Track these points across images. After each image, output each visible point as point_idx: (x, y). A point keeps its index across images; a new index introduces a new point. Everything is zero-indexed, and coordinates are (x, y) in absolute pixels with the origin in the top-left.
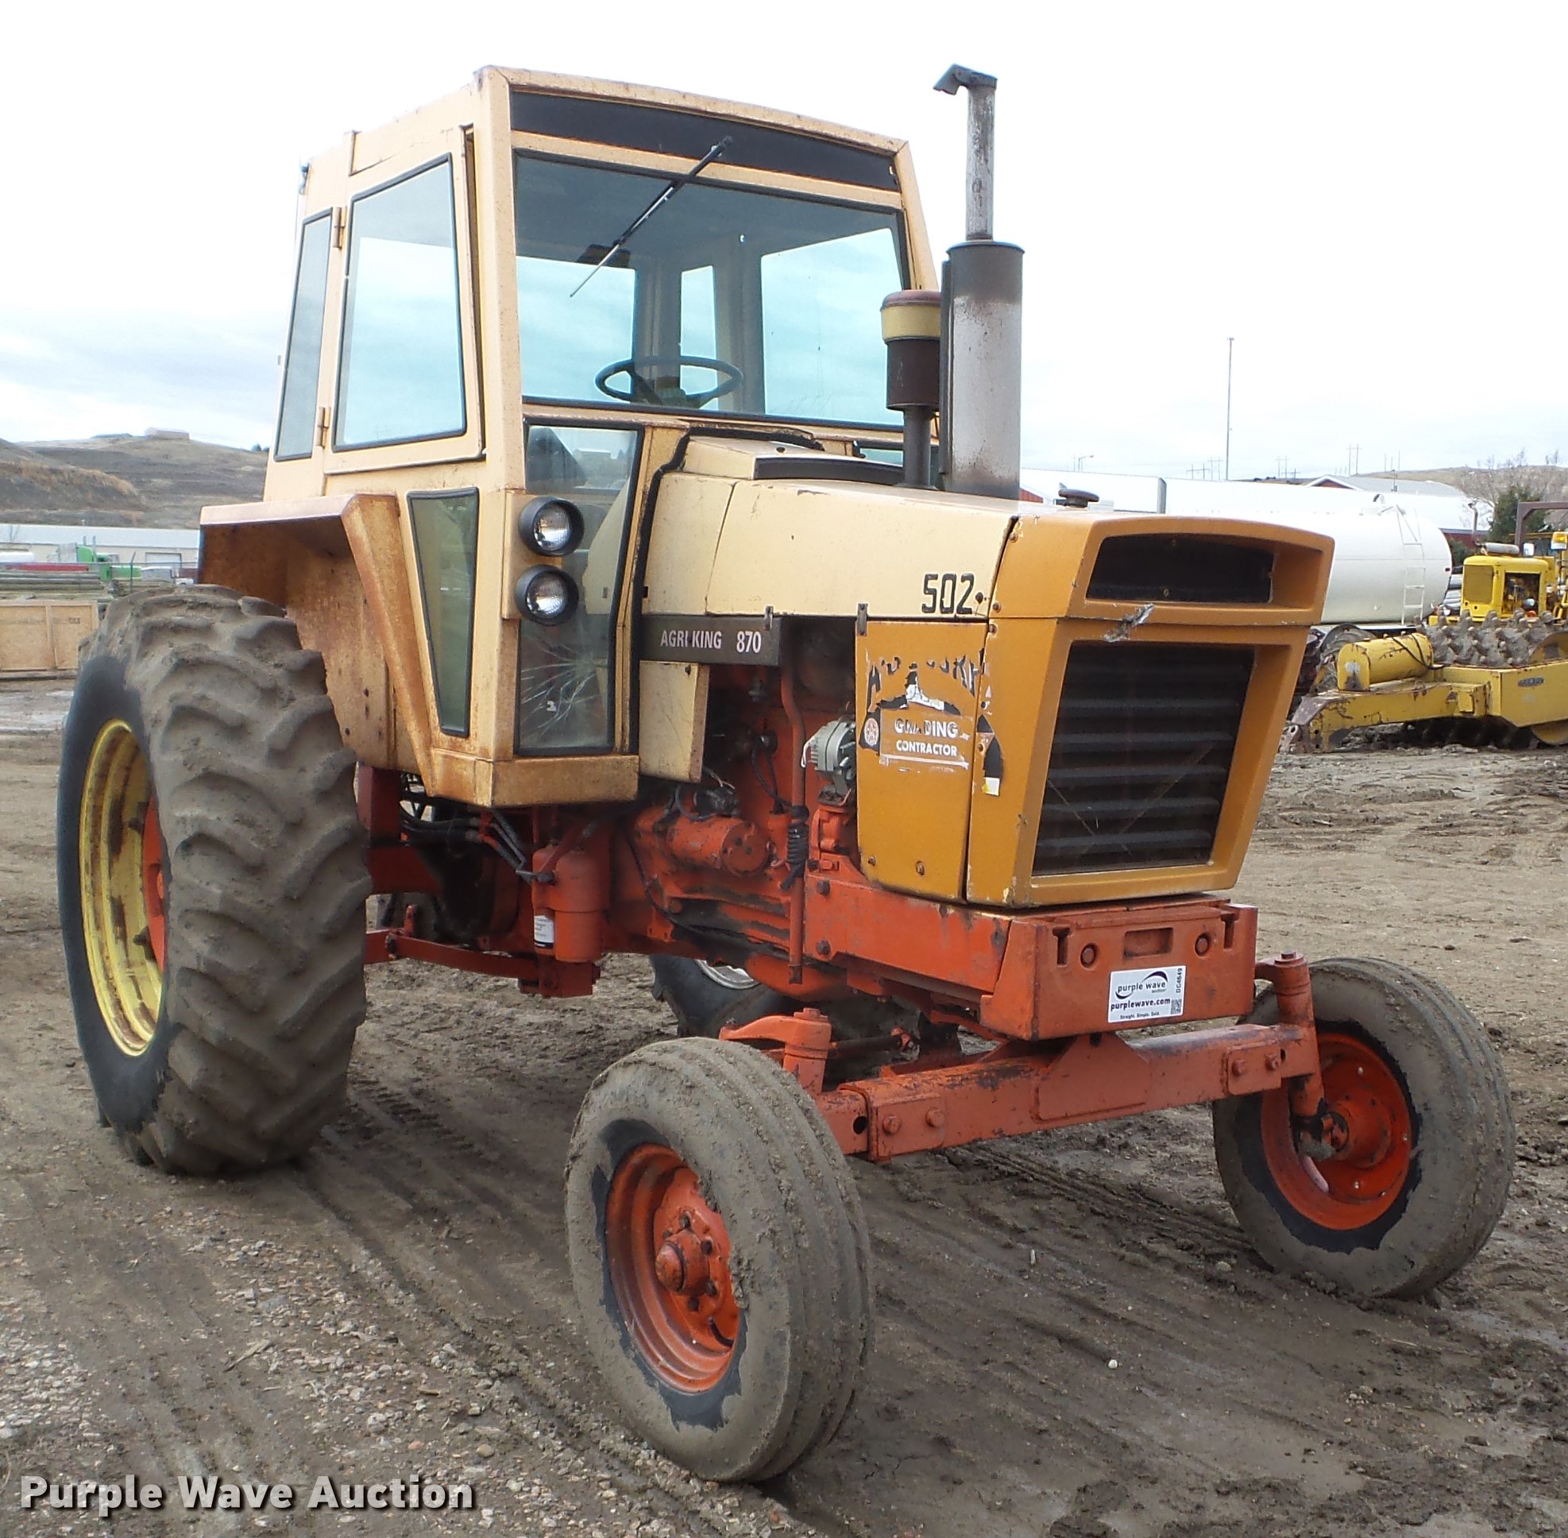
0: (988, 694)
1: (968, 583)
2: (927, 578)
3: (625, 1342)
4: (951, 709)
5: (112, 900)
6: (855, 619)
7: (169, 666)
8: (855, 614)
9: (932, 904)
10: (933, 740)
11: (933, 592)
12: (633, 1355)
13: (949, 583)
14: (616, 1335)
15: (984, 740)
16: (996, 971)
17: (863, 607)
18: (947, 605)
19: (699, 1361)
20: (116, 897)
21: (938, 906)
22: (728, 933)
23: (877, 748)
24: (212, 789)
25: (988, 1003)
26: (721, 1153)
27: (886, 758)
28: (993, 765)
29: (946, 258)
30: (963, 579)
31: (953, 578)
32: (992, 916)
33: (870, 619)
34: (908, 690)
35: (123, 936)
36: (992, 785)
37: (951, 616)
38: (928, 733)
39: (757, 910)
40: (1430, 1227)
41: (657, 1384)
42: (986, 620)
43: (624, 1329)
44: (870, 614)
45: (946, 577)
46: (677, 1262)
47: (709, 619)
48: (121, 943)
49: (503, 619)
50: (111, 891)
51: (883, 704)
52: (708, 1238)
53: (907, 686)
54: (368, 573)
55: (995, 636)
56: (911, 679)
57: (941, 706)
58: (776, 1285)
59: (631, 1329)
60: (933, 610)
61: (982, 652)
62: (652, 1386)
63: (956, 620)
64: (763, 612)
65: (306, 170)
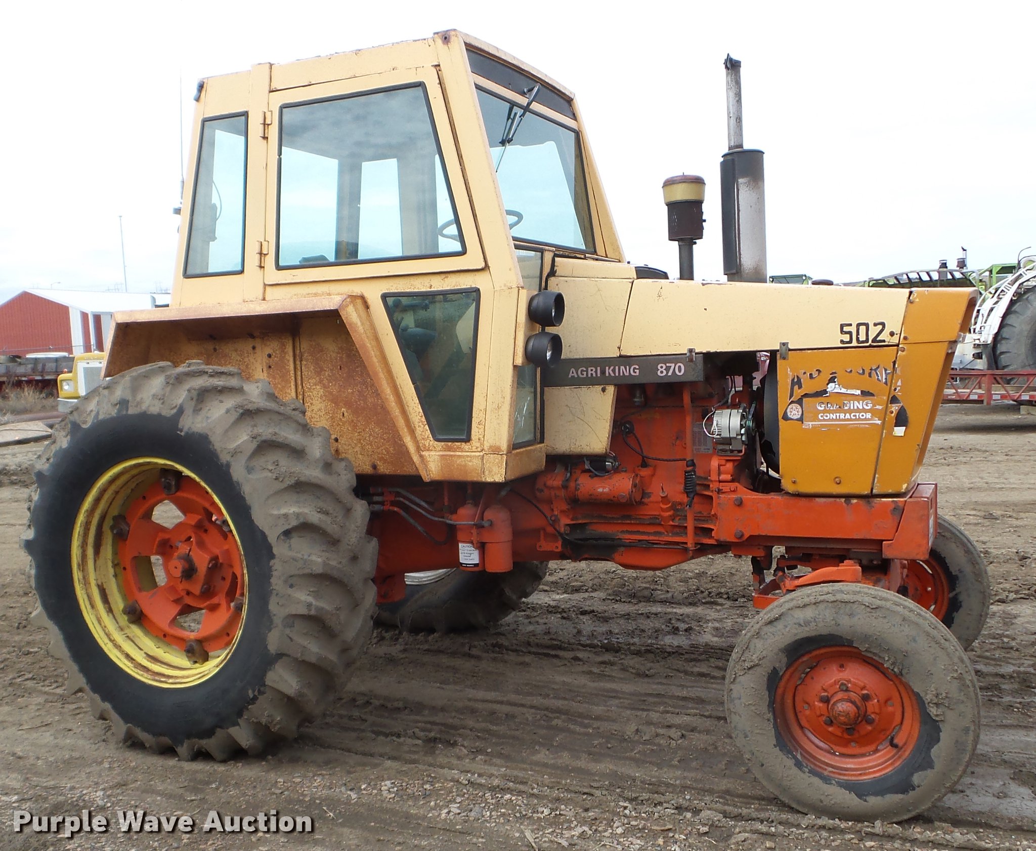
0: (899, 383)
1: (880, 327)
2: (842, 326)
3: (798, 765)
4: (865, 394)
5: (98, 586)
6: (778, 351)
7: (235, 416)
8: (778, 348)
9: (838, 500)
10: (850, 411)
11: (850, 333)
12: (807, 770)
13: (863, 329)
14: (790, 763)
15: (895, 408)
16: (895, 528)
17: (784, 344)
18: (862, 337)
19: (852, 763)
20: (100, 584)
21: (843, 500)
22: (606, 539)
23: (801, 420)
24: (298, 493)
25: (889, 545)
26: (914, 640)
27: (809, 424)
28: (901, 419)
29: (722, 159)
30: (875, 325)
31: (867, 325)
32: (890, 499)
33: (790, 350)
34: (829, 386)
35: (110, 610)
36: (900, 431)
37: (868, 344)
38: (846, 408)
39: (634, 524)
40: (968, 628)
41: (834, 782)
42: (898, 345)
43: (795, 757)
44: (791, 347)
45: (859, 325)
46: (855, 708)
47: (621, 359)
48: (111, 615)
49: (515, 367)
50: (96, 580)
51: (806, 395)
52: (865, 692)
53: (828, 384)
54: (364, 346)
55: (904, 353)
56: (832, 380)
57: (858, 392)
58: (963, 702)
59: (799, 757)
60: (850, 342)
61: (894, 363)
62: (831, 784)
63: (870, 346)
64: (685, 352)
65: (201, 87)
